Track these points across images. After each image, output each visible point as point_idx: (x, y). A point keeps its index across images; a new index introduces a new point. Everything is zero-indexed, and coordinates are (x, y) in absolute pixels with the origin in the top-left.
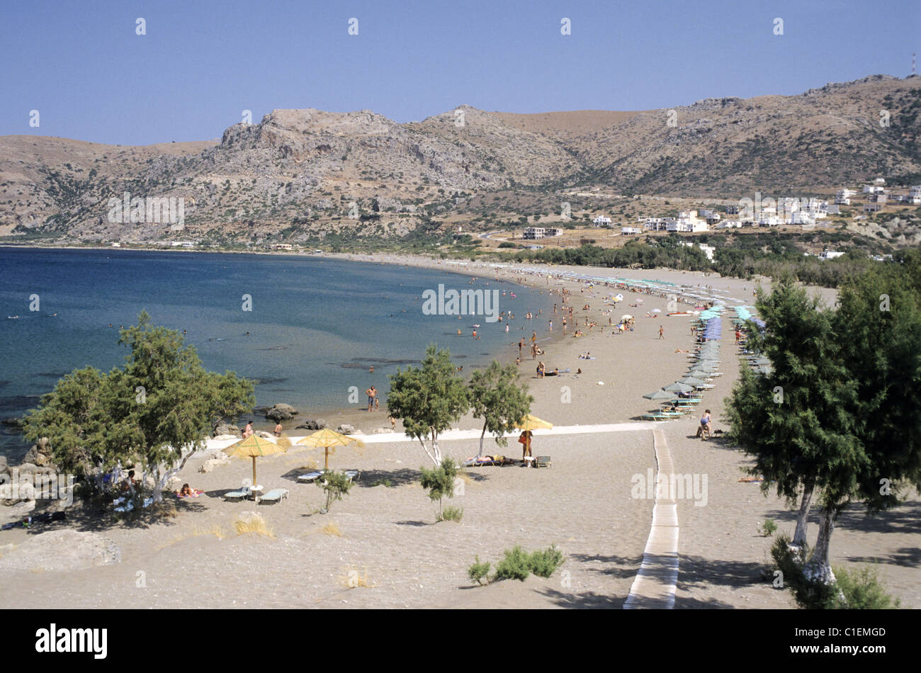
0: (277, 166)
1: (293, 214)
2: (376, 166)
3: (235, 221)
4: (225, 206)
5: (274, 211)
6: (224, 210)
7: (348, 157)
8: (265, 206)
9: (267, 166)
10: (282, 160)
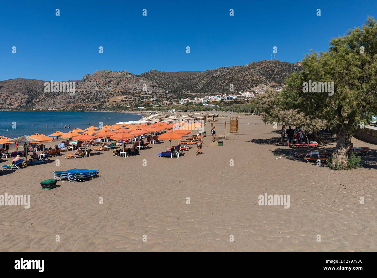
0: (98, 86)
1: (102, 100)
2: (127, 86)
3: (84, 102)
4: (82, 98)
5: (96, 100)
6: (81, 99)
7: (119, 84)
8: (94, 98)
9: (95, 87)
10: (99, 85)
